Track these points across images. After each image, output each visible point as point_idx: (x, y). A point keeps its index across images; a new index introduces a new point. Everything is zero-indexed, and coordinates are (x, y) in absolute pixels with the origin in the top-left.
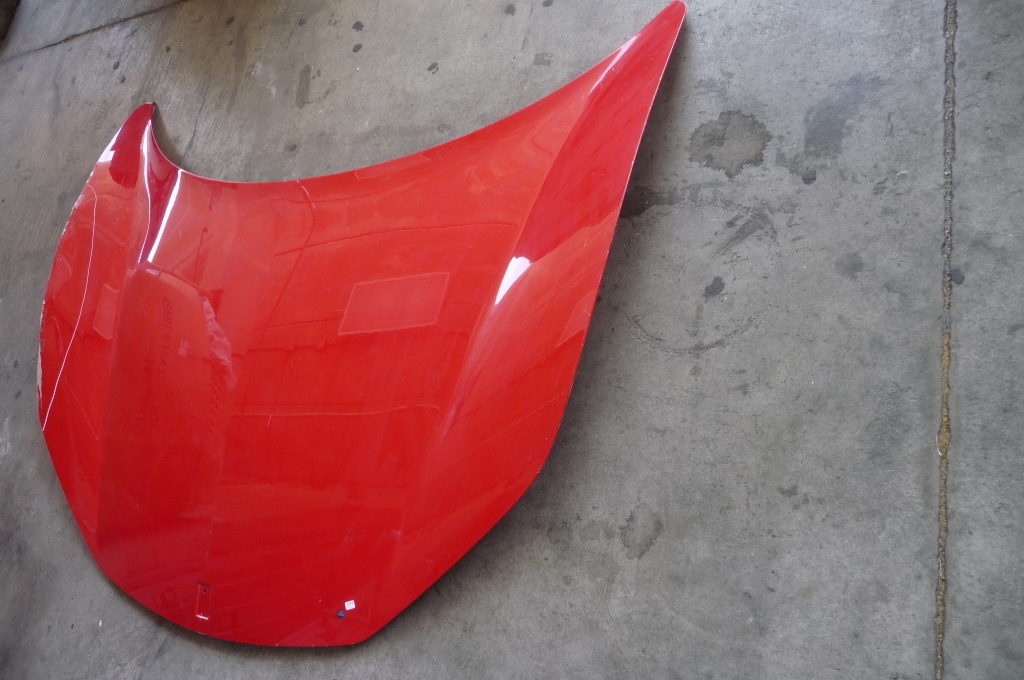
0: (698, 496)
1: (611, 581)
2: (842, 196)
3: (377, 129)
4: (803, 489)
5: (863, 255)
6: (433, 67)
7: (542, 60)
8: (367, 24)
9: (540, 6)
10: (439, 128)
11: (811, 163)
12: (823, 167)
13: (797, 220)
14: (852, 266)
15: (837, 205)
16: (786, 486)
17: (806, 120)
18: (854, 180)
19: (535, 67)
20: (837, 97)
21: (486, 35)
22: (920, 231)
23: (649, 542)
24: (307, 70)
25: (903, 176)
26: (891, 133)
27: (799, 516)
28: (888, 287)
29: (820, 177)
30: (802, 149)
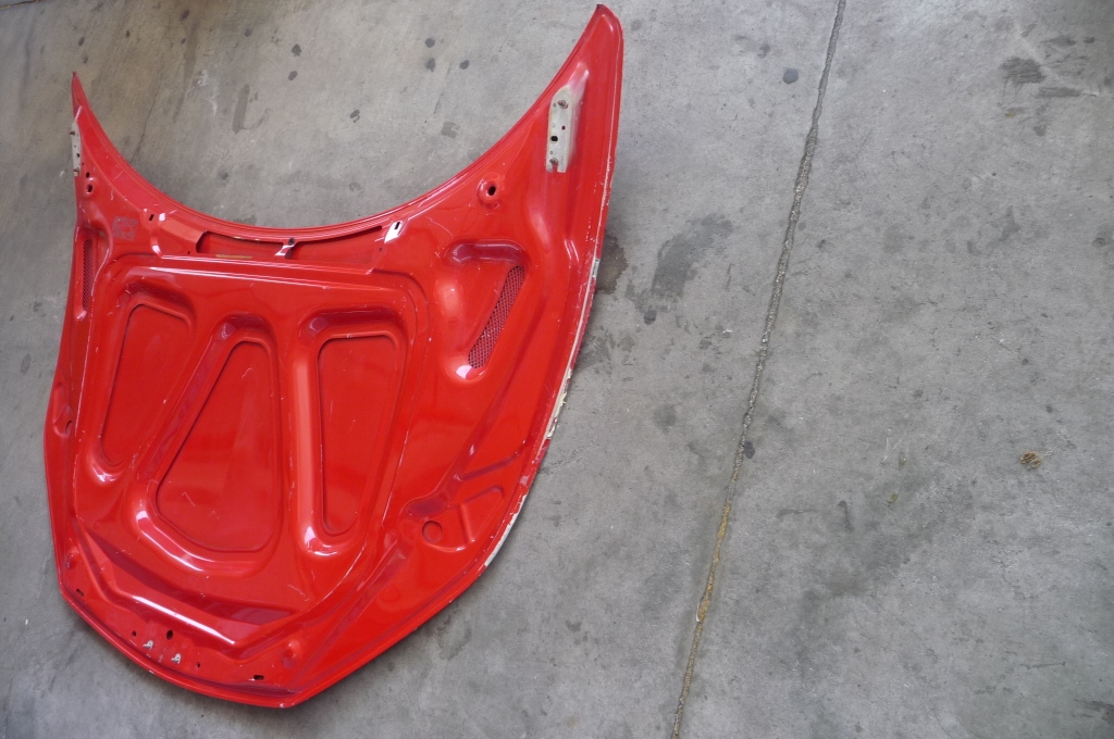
0: (503, 614)
1: (424, 675)
2: (673, 344)
3: (299, 172)
4: (586, 627)
5: (678, 409)
6: (355, 114)
7: (449, 131)
8: (304, 48)
9: (457, 67)
10: (350, 185)
11: (654, 302)
12: (664, 309)
13: (630, 360)
14: (667, 419)
15: (667, 351)
16: (573, 621)
17: (660, 254)
18: (686, 329)
19: (442, 137)
20: (691, 235)
21: (405, 89)
22: (730, 396)
23: (458, 648)
24: (246, 90)
25: (727, 335)
26: (727, 287)
27: (578, 651)
28: (691, 447)
29: (659, 320)
30: (649, 286)
